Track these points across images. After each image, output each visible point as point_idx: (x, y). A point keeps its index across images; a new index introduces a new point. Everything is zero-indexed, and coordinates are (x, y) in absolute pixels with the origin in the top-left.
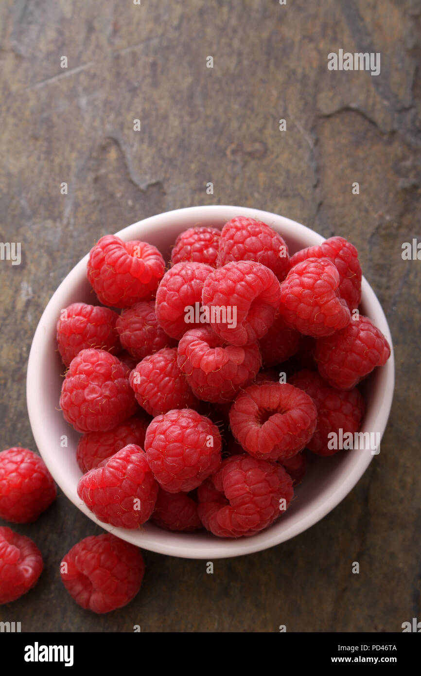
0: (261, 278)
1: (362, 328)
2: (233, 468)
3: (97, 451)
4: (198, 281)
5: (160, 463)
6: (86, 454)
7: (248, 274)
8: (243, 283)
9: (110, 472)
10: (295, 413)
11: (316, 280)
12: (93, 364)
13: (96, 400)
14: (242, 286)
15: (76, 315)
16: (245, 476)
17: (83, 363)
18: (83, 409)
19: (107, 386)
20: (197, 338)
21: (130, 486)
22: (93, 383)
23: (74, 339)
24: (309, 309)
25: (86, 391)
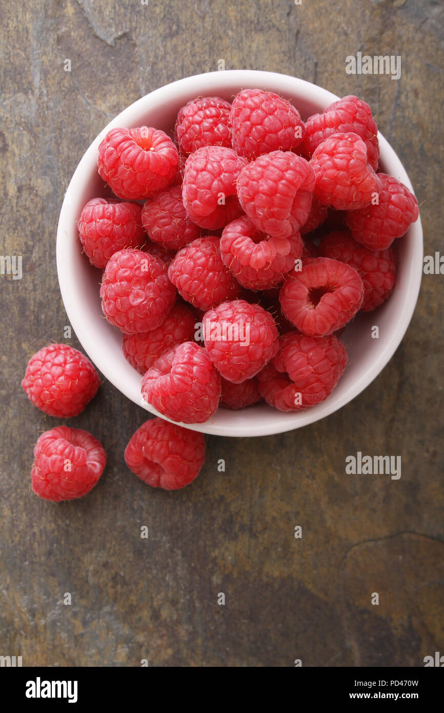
0: (300, 173)
1: (392, 191)
2: (294, 352)
3: (148, 347)
4: (226, 174)
5: (226, 363)
6: (137, 352)
7: (286, 170)
8: (284, 181)
9: (179, 379)
10: (346, 291)
11: (349, 160)
12: (131, 268)
13: (143, 304)
14: (284, 185)
15: (100, 219)
16: (308, 359)
17: (121, 269)
18: (131, 315)
19: (149, 288)
20: (238, 235)
21: (200, 388)
22: (136, 288)
23: (102, 243)
24: (347, 189)
25: (131, 297)
